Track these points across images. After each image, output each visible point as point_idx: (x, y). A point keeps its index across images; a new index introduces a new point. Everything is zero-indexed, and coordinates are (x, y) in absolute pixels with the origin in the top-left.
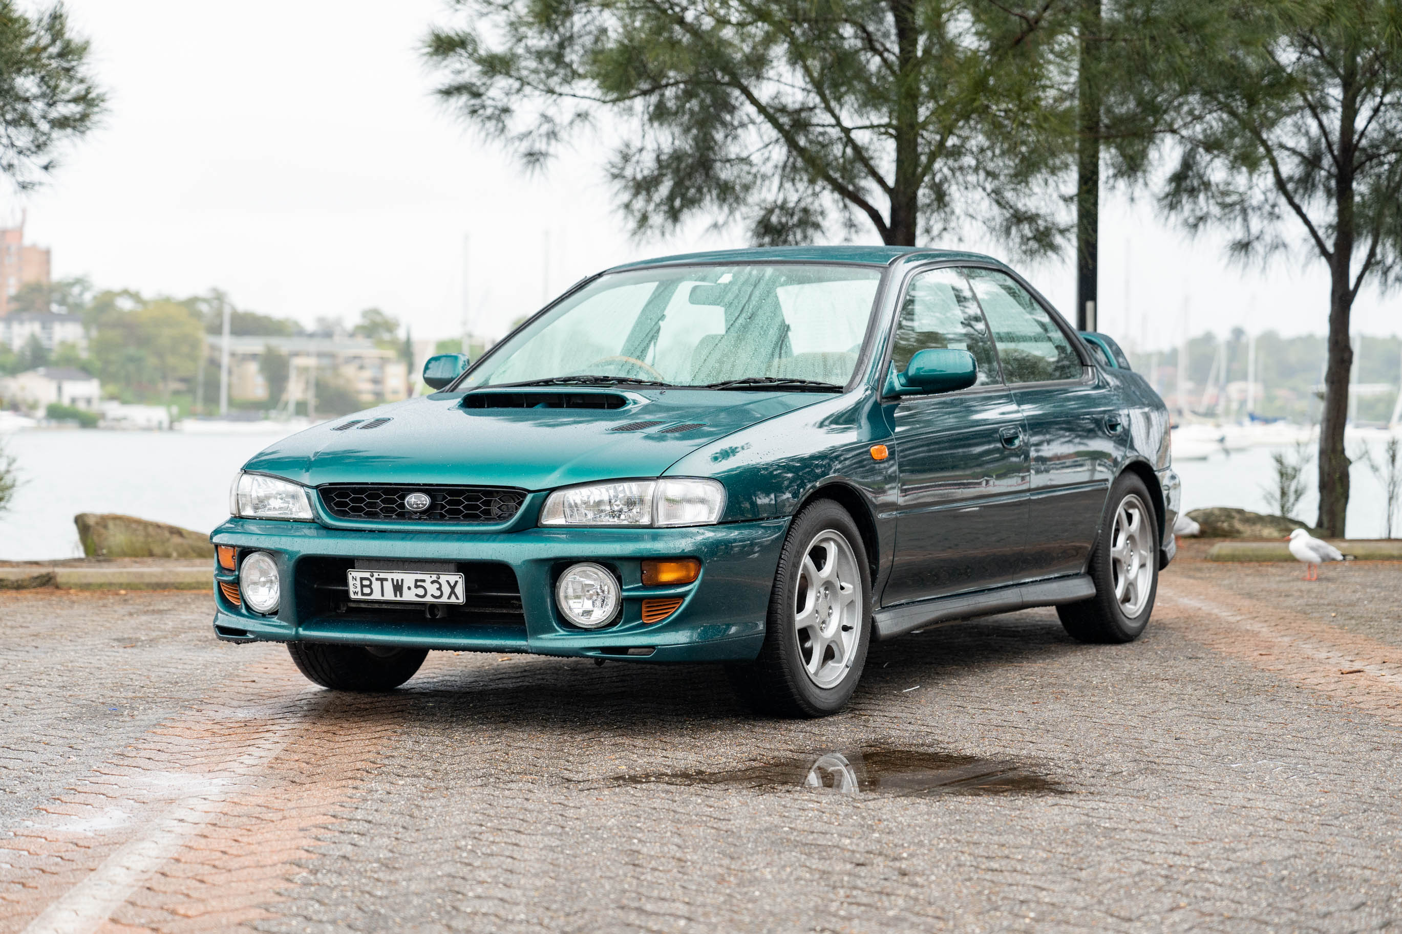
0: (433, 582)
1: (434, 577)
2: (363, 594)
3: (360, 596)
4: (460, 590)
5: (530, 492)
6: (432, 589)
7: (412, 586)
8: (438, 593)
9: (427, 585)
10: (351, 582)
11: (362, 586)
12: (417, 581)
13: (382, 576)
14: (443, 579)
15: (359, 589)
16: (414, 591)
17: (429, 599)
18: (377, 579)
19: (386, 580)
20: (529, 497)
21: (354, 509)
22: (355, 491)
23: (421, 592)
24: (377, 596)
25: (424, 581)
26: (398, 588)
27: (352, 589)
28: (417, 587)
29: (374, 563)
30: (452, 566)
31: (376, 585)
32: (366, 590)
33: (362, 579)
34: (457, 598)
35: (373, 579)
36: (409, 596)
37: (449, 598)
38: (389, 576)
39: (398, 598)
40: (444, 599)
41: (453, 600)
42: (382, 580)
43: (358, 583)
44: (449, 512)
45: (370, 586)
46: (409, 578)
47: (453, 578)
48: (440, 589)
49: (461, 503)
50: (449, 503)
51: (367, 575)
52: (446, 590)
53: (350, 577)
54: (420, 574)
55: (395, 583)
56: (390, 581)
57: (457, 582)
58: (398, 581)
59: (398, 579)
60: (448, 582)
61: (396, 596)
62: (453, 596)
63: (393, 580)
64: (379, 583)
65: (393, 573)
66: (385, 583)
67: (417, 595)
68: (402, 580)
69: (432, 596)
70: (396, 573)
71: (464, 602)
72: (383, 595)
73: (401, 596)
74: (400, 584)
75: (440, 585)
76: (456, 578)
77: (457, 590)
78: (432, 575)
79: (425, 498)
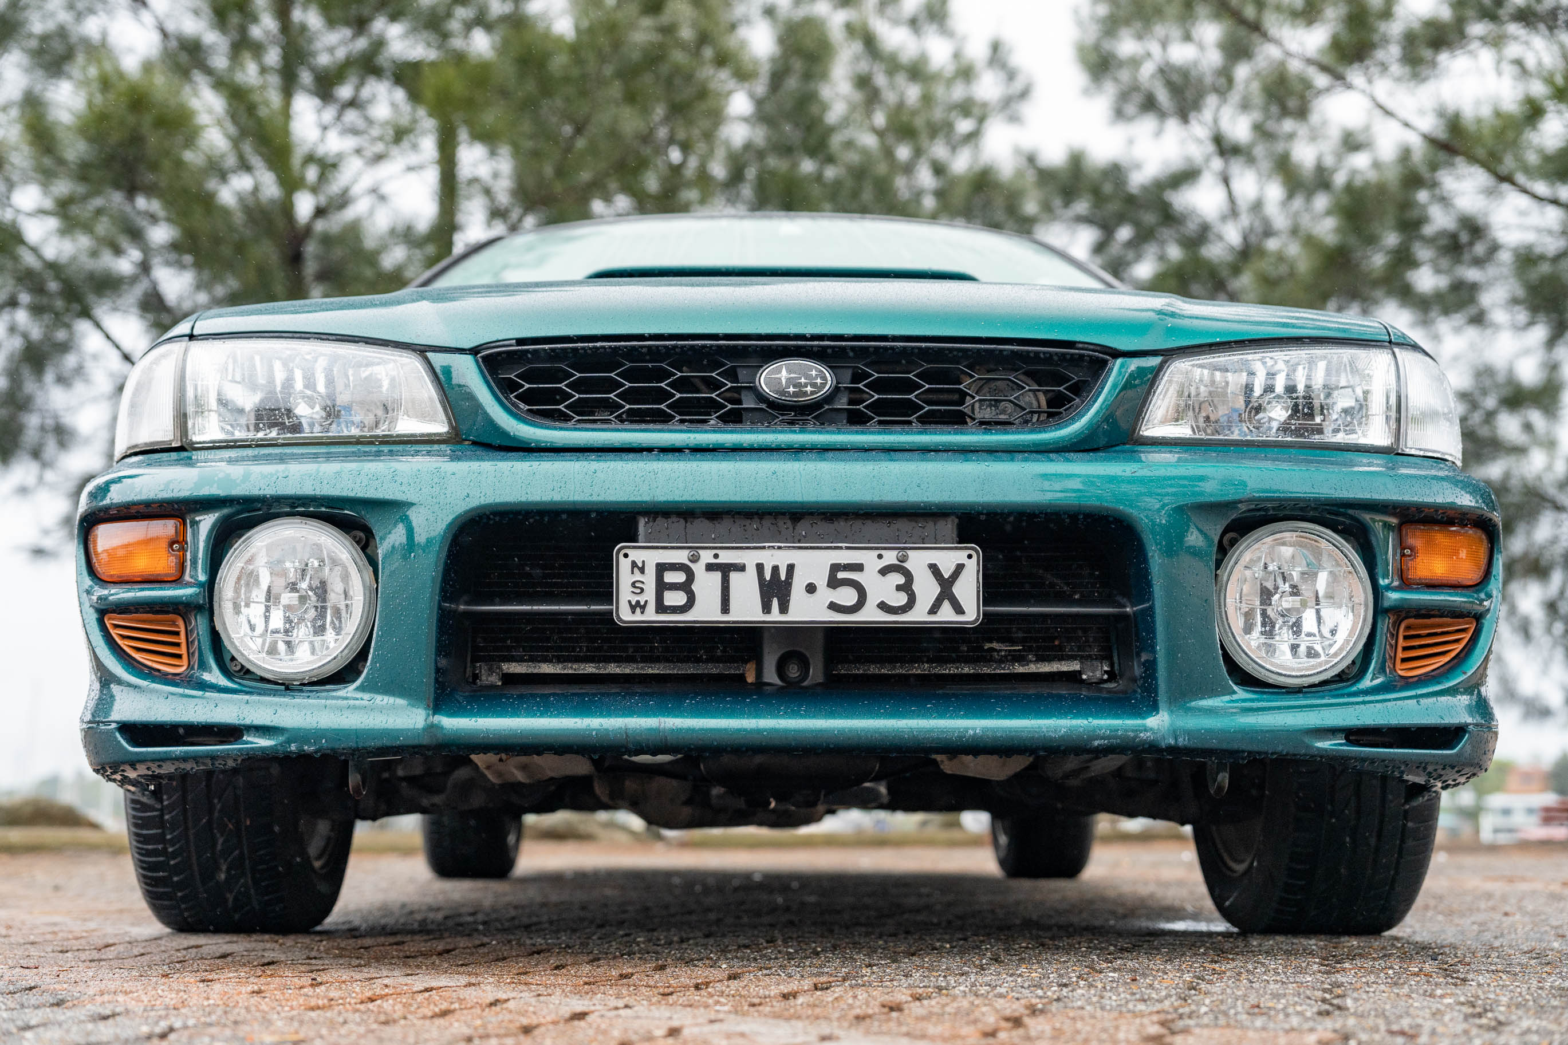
0: (884, 571)
1: (891, 557)
2: (661, 608)
3: (651, 615)
4: (968, 588)
5: (1116, 354)
6: (883, 589)
7: (821, 582)
8: (902, 599)
9: (868, 578)
10: (624, 577)
11: (662, 587)
12: (835, 568)
13: (727, 557)
14: (918, 561)
15: (649, 595)
16: (826, 595)
17: (870, 615)
18: (710, 567)
19: (741, 568)
20: (1118, 368)
23: (847, 596)
24: (706, 609)
25: (859, 568)
26: (775, 588)
27: (625, 594)
28: (834, 583)
29: (701, 525)
30: (949, 527)
31: (706, 585)
32: (675, 598)
33: (662, 568)
34: (959, 610)
35: (698, 569)
36: (807, 608)
37: (934, 610)
38: (750, 558)
39: (776, 615)
40: (919, 615)
41: (946, 614)
42: (726, 570)
43: (649, 580)
44: (878, 405)
45: (686, 587)
46: (811, 562)
47: (948, 559)
48: (907, 588)
49: (913, 386)
50: (875, 386)
51: (680, 556)
52: (927, 589)
53: (625, 565)
54: (847, 548)
55: (768, 577)
56: (751, 572)
57: (960, 567)
58: (775, 569)
59: (776, 563)
60: (934, 569)
61: (767, 608)
62: (946, 606)
63: (760, 567)
64: (717, 576)
65: (764, 548)
66: (734, 576)
67: (833, 607)
68: (791, 568)
69: (883, 606)
70: (773, 547)
71: (977, 620)
72: (725, 608)
73: (784, 609)
74: (783, 578)
75: (908, 575)
76: (959, 556)
77: (957, 590)
78: (883, 552)
79: (817, 369)
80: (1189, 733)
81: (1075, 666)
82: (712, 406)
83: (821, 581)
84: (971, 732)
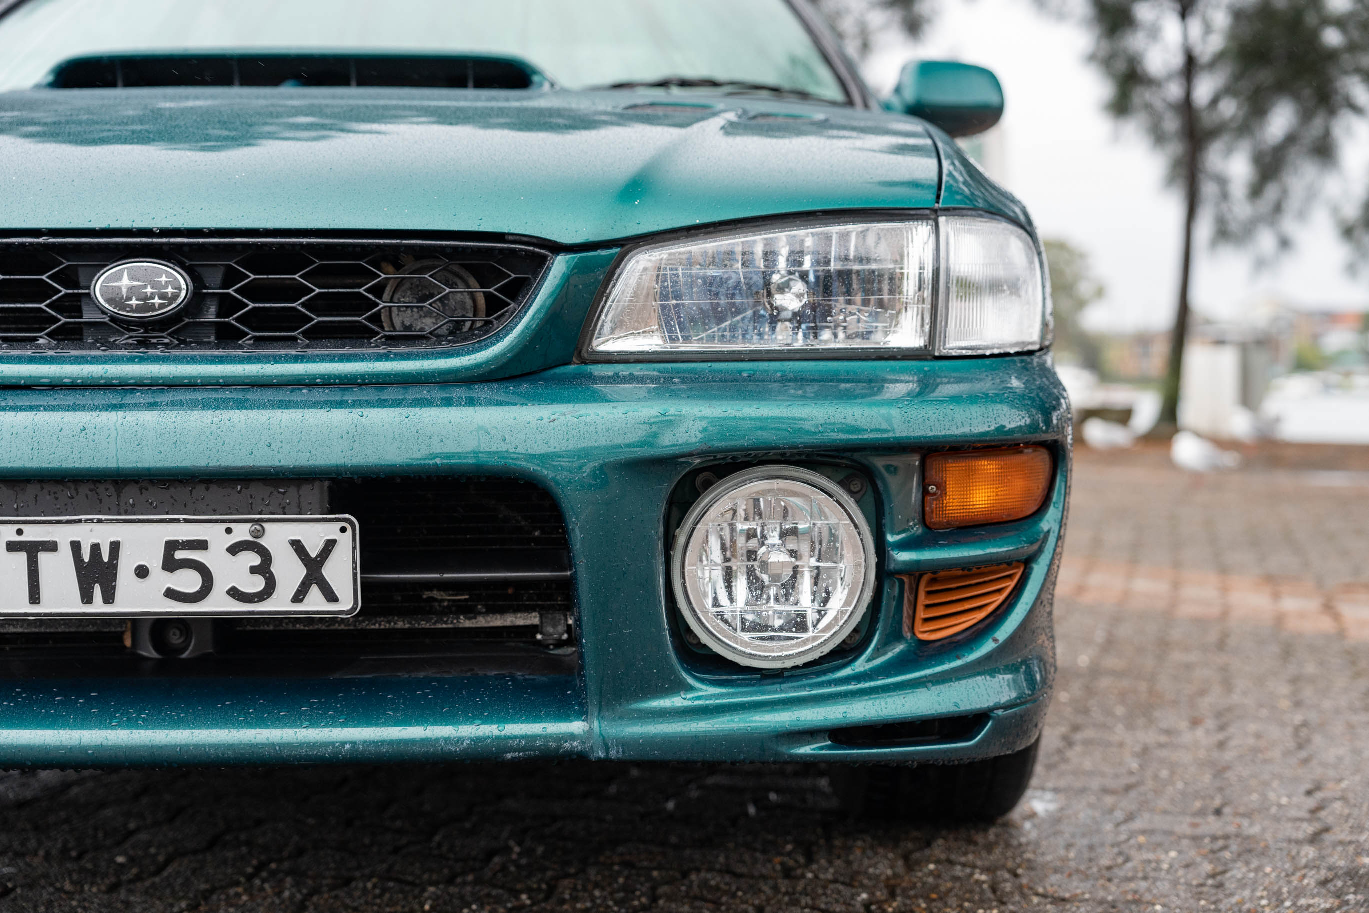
0: (234, 549)
1: (242, 532)
4: (342, 569)
5: (558, 248)
6: (234, 571)
7: (155, 563)
8: (257, 584)
9: (215, 557)
12: (172, 546)
13: (33, 533)
14: (279, 534)
16: (161, 579)
17: (219, 604)
18: (12, 546)
19: (52, 547)
20: (560, 265)
23: (189, 581)
24: (10, 598)
25: (202, 545)
26: (97, 572)
28: (171, 565)
30: (315, 494)
31: (9, 569)
34: (331, 597)
36: (139, 597)
37: (299, 596)
38: (63, 534)
39: (98, 606)
40: (280, 603)
41: (315, 602)
42: (33, 550)
44: (255, 320)
46: (140, 539)
47: (316, 532)
48: (264, 569)
49: (301, 291)
50: (250, 291)
52: (289, 572)
54: (186, 521)
55: (86, 557)
56: (66, 551)
57: (330, 545)
58: (96, 548)
59: (96, 541)
60: (298, 546)
61: (87, 598)
62: (315, 591)
63: (76, 547)
64: (22, 558)
65: (80, 521)
66: (43, 556)
67: (171, 594)
68: (115, 547)
69: (234, 593)
70: (92, 521)
71: (354, 608)
72: (35, 598)
73: (109, 598)
74: (106, 558)
75: (266, 555)
76: (331, 530)
77: (329, 571)
78: (232, 525)
79: (169, 275)
81: (534, 619)
82: (39, 321)
83: (155, 561)
84: (348, 747)
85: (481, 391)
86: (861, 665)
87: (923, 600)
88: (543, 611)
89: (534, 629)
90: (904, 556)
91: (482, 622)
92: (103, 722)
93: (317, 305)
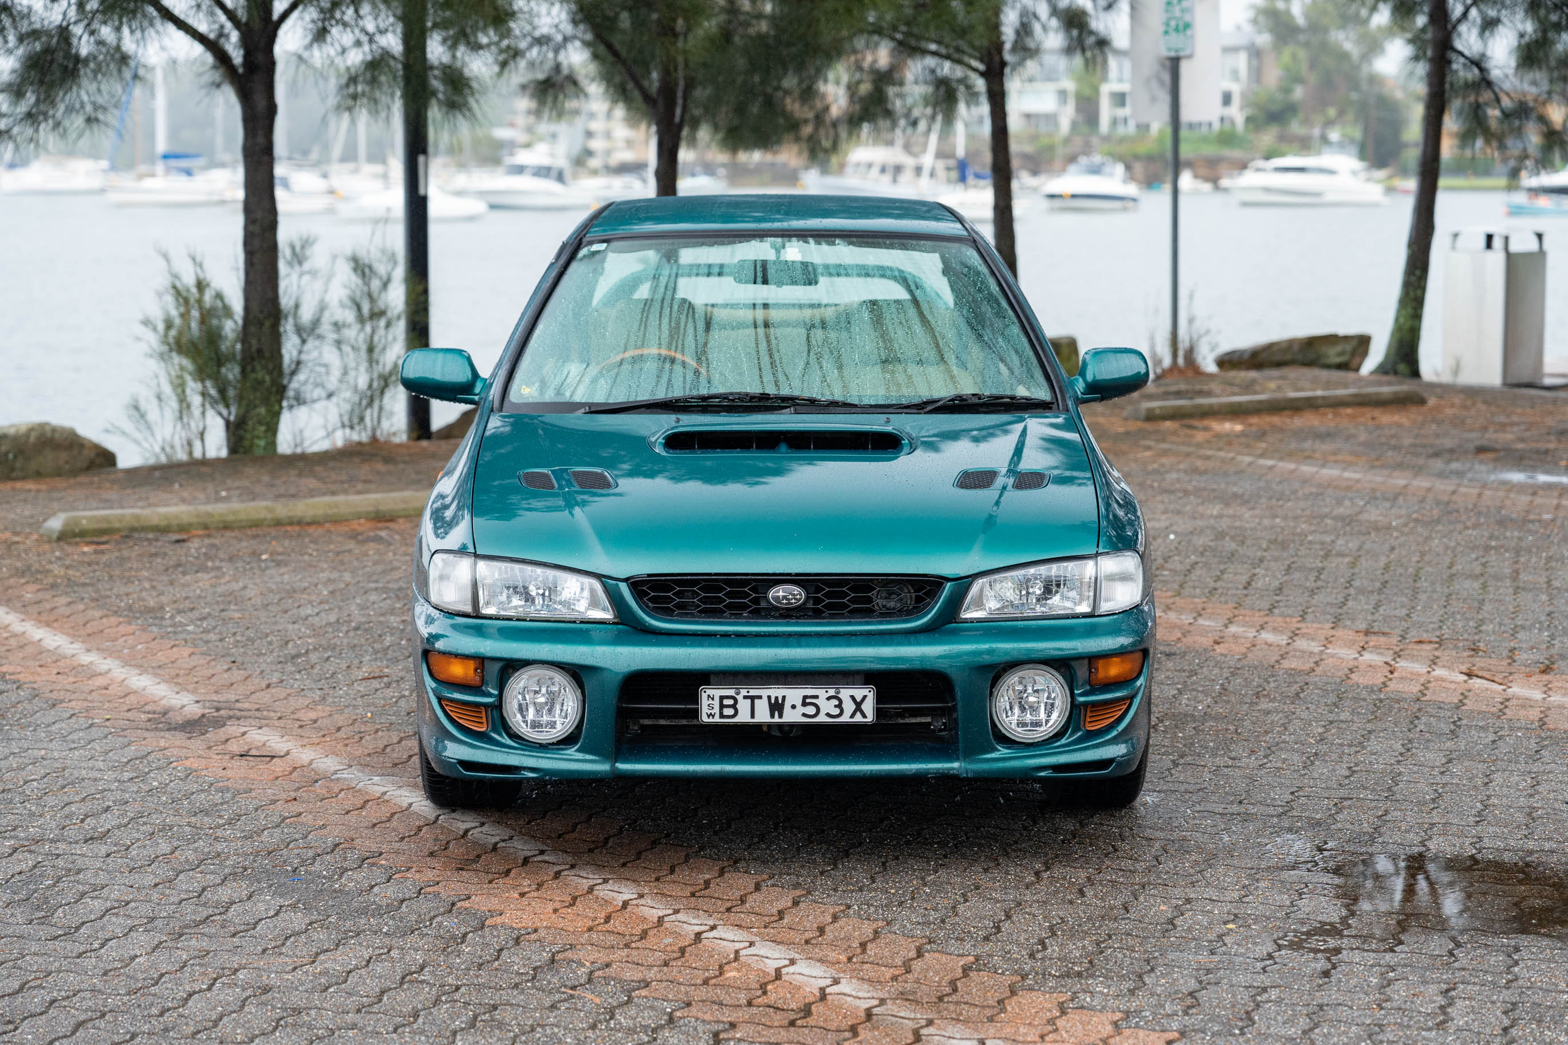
0: (828, 699)
1: (832, 692)
2: (722, 716)
3: (717, 719)
4: (869, 707)
5: (948, 580)
6: (828, 707)
7: (798, 704)
8: (837, 711)
9: (821, 702)
10: (705, 702)
11: (722, 706)
12: (805, 697)
13: (753, 693)
14: (845, 694)
15: (716, 710)
16: (801, 710)
17: (822, 718)
18: (745, 697)
19: (760, 697)
20: (948, 585)
21: (681, 606)
22: (679, 583)
23: (811, 710)
24: (744, 717)
25: (817, 697)
26: (776, 707)
27: (705, 710)
28: (804, 704)
29: (743, 677)
30: (859, 678)
31: (744, 706)
32: (729, 712)
33: (722, 698)
34: (864, 716)
35: (740, 698)
36: (792, 716)
37: (852, 716)
38: (765, 693)
39: (777, 719)
40: (845, 718)
41: (858, 718)
42: (752, 698)
43: (716, 703)
44: (829, 606)
45: (734, 706)
46: (793, 695)
47: (859, 693)
48: (839, 706)
49: (846, 595)
50: (828, 595)
51: (731, 692)
52: (849, 707)
53: (704, 696)
54: (811, 688)
55: (773, 702)
56: (765, 699)
57: (865, 697)
58: (777, 698)
59: (777, 695)
60: (853, 698)
61: (772, 716)
62: (858, 714)
63: (769, 697)
64: (749, 701)
65: (771, 688)
66: (757, 701)
67: (804, 715)
68: (784, 697)
69: (828, 715)
70: (776, 688)
71: (873, 721)
72: (753, 716)
73: (781, 716)
74: (780, 702)
75: (840, 701)
76: (865, 692)
77: (864, 707)
78: (828, 690)
79: (797, 591)
80: (974, 771)
81: (929, 720)
82: (744, 607)
83: (798, 702)
85: (922, 637)
86: (1063, 741)
87: (1089, 714)
88: (933, 716)
89: (929, 724)
90: (1082, 699)
91: (907, 721)
92: (776, 763)
93: (853, 601)
